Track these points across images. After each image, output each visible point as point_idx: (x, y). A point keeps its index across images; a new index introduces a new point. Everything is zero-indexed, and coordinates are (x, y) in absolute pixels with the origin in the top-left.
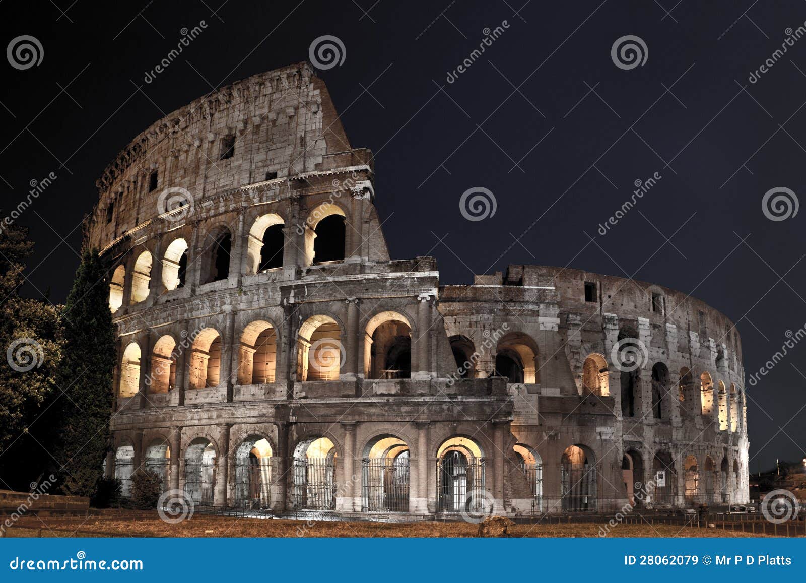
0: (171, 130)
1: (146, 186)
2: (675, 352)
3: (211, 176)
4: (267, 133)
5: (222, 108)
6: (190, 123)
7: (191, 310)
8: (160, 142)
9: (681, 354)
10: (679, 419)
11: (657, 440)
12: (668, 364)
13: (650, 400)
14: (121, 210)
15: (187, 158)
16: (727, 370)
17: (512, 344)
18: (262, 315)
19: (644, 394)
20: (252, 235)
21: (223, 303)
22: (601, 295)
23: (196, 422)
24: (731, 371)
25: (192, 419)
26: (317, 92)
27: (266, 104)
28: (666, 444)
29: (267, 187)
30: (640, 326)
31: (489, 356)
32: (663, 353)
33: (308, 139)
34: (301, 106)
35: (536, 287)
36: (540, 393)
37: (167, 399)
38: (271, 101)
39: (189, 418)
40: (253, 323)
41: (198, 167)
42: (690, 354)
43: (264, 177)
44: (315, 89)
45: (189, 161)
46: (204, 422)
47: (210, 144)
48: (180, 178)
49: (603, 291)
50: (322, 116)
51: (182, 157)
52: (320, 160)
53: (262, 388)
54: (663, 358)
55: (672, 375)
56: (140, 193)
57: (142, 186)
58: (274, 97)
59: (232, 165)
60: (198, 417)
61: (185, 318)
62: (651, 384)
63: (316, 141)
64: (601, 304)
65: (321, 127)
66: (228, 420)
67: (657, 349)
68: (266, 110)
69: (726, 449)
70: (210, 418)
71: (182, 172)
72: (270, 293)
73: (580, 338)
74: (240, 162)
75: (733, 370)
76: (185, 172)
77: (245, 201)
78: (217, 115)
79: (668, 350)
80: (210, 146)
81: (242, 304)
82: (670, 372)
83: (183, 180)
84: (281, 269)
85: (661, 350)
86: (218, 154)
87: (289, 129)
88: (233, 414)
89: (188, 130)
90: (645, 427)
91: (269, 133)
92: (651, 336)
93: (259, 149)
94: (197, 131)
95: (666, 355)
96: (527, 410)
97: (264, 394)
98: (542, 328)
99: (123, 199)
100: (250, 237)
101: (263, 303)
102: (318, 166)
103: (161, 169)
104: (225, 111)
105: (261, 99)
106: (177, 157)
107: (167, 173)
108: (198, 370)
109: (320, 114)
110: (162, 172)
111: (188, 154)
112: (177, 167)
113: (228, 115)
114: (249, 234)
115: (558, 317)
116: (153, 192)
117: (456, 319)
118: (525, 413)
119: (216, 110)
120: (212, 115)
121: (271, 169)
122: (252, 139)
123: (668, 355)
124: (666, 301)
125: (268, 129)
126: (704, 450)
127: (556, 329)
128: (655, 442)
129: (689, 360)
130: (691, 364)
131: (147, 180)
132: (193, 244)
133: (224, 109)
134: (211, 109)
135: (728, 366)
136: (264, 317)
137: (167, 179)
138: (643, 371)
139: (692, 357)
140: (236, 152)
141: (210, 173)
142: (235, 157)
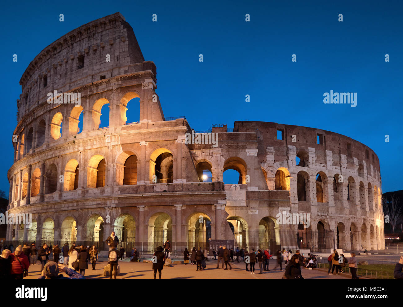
0: (53, 53)
1: (42, 84)
2: (331, 166)
3: (73, 79)
4: (100, 54)
5: (77, 40)
6: (62, 49)
7: (64, 150)
8: (48, 60)
9: (334, 167)
10: (333, 202)
11: (319, 214)
12: (326, 173)
13: (315, 192)
14: (31, 97)
15: (61, 69)
16: (366, 175)
17: (234, 163)
18: (99, 152)
19: (311, 188)
20: (94, 110)
21: (79, 146)
22: (286, 136)
23: (66, 209)
24: (369, 176)
25: (65, 207)
26: (125, 30)
27: (99, 38)
28: (325, 216)
29: (100, 83)
30: (309, 152)
31: (219, 169)
32: (324, 166)
33: (121, 57)
34: (117, 38)
35: (245, 133)
36: (247, 189)
37: (53, 197)
38: (101, 36)
39: (63, 206)
40: (95, 156)
41: (66, 73)
42: (341, 167)
43: (99, 78)
44: (124, 28)
45: (62, 71)
46: (70, 208)
47: (72, 61)
48: (58, 80)
49: (287, 134)
50: (128, 43)
51: (59, 68)
52: (127, 68)
53: (99, 190)
54: (323, 169)
55: (329, 178)
56: (39, 88)
57: (40, 84)
58: (103, 33)
59: (83, 72)
60: (68, 206)
61: (61, 154)
62: (316, 183)
63: (125, 58)
64: (286, 140)
65: (127, 50)
66: (82, 207)
67: (320, 164)
68: (99, 41)
69: (365, 219)
70: (73, 206)
71: (59, 76)
72: (102, 140)
73: (274, 159)
74: (87, 71)
75: (370, 175)
76: (60, 76)
77: (89, 92)
78: (75, 45)
79: (327, 165)
80: (72, 62)
81: (88, 147)
82: (327, 177)
83: (60, 81)
84: (108, 127)
85: (323, 165)
86: (76, 66)
87: (111, 51)
88: (84, 204)
89: (61, 53)
90: (312, 207)
91: (101, 54)
92: (316, 157)
93: (96, 63)
94: (65, 54)
95: (325, 168)
96: (240, 198)
97: (100, 193)
98: (248, 155)
99: (32, 91)
100: (93, 111)
101: (98, 146)
102: (126, 72)
103: (49, 75)
104: (79, 42)
105: (97, 35)
106: (56, 68)
107: (51, 77)
108: (69, 181)
109: (127, 42)
110: (49, 76)
111: (61, 67)
112: (56, 73)
113: (80, 45)
114: (92, 109)
115: (257, 148)
116: (45, 87)
117: (202, 151)
118: (239, 200)
119: (74, 41)
120: (72, 45)
121: (102, 74)
122: (93, 58)
123: (327, 167)
124: (326, 138)
125: (100, 52)
126: (349, 219)
127: (256, 155)
128: (318, 215)
129: (340, 170)
130: (341, 172)
131: (42, 81)
132: (65, 115)
133: (78, 41)
134: (72, 41)
135: (366, 173)
136: (100, 152)
137: (52, 80)
138: (310, 176)
139: (342, 168)
140: (85, 65)
141: (73, 76)
142: (85, 68)
